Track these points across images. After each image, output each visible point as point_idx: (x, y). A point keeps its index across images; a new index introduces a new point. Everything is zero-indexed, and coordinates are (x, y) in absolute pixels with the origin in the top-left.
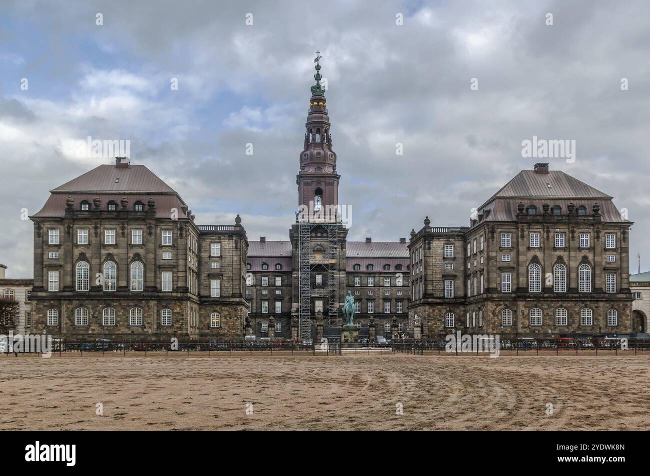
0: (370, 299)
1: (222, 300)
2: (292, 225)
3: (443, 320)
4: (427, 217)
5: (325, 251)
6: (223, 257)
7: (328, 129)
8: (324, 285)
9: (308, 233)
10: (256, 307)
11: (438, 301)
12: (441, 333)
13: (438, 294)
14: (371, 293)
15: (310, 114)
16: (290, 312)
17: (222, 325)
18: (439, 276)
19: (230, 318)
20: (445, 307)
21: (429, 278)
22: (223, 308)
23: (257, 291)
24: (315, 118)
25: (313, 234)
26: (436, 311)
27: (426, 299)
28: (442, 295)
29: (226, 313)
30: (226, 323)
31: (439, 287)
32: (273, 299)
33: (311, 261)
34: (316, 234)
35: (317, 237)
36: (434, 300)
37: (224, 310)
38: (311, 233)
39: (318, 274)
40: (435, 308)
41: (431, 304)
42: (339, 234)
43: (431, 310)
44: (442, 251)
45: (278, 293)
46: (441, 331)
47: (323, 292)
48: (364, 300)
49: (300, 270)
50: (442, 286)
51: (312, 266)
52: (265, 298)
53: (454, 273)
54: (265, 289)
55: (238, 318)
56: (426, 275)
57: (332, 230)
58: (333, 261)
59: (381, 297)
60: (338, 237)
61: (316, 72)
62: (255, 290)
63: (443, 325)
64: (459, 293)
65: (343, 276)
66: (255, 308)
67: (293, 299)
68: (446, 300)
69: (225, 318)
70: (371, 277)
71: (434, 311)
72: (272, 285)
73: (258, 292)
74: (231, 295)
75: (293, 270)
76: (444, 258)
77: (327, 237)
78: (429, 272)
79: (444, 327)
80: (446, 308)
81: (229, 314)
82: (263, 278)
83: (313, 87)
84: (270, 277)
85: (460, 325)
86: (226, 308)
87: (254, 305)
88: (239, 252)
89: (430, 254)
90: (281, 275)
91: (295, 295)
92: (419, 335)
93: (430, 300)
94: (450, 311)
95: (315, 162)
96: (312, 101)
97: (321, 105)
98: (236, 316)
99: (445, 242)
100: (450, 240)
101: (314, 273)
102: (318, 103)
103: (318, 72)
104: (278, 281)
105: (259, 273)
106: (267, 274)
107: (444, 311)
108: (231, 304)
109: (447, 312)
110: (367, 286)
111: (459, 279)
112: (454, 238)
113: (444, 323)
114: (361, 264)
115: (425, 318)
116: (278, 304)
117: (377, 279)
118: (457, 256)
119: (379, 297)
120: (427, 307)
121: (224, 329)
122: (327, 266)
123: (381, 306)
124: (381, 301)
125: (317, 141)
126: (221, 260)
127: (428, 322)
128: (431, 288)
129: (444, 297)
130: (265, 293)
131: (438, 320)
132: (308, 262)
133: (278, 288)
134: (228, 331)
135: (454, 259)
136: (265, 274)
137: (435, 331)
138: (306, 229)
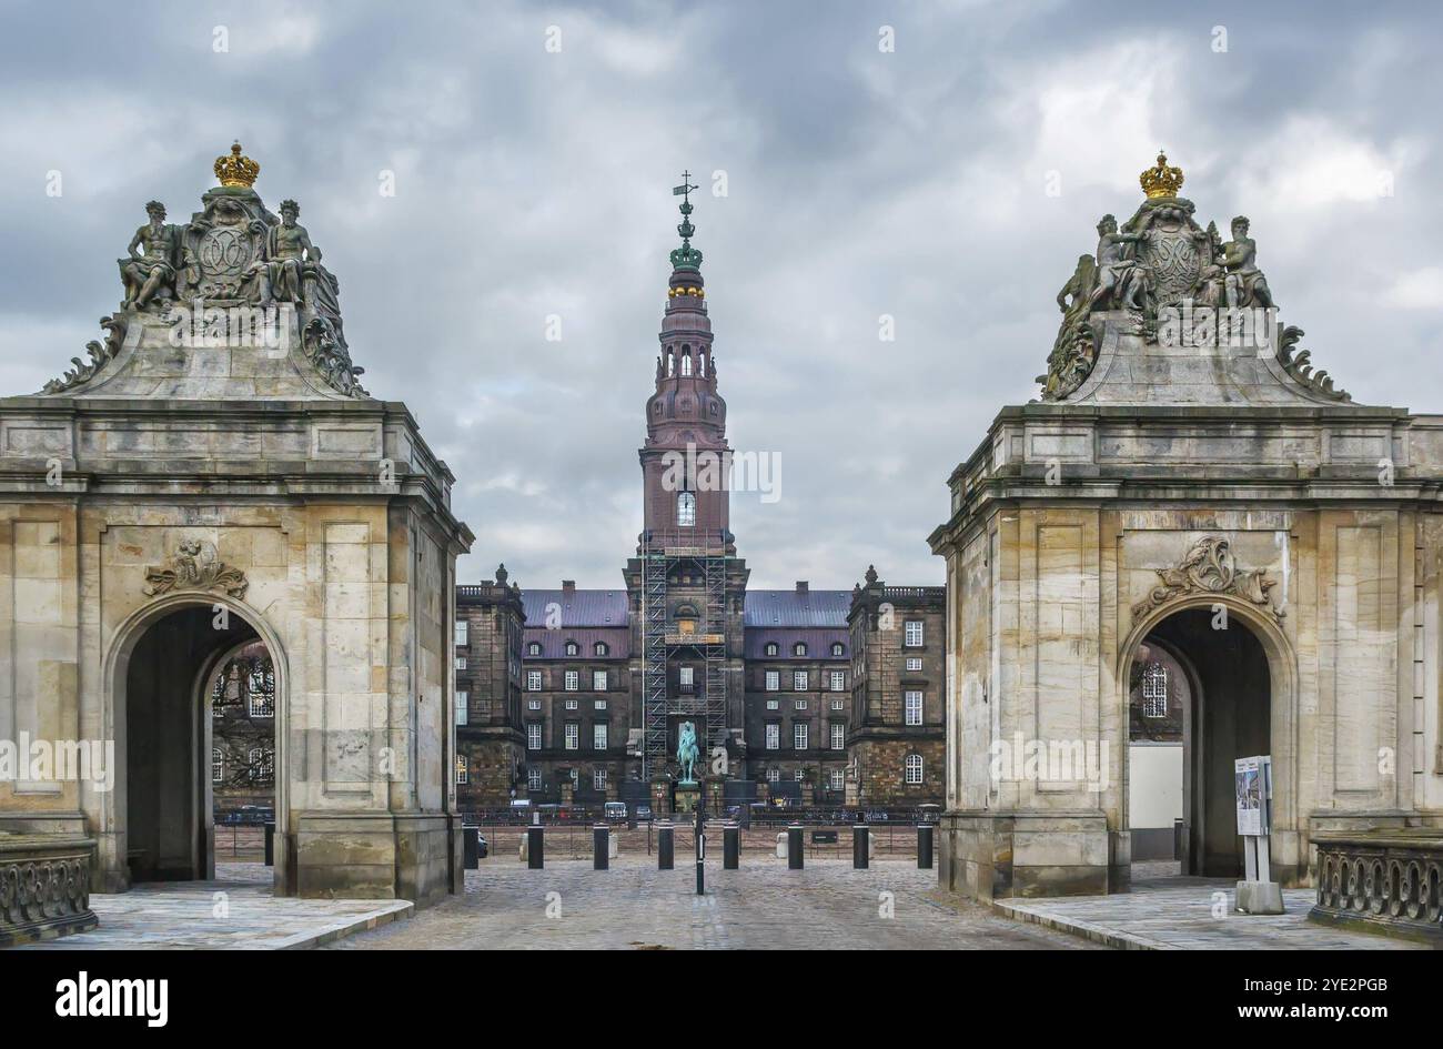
0: (800, 719)
1: (472, 730)
2: (629, 560)
3: (901, 769)
4: (872, 567)
5: (699, 616)
6: (474, 646)
7: (709, 346)
8: (697, 689)
9: (661, 577)
10: (553, 736)
11: (891, 731)
12: (898, 794)
13: (891, 718)
14: (801, 706)
15: (668, 312)
16: (625, 748)
17: (473, 780)
18: (894, 683)
19: (487, 766)
20: (904, 743)
21: (875, 687)
22: (474, 747)
23: (554, 702)
24: (677, 322)
25: (675, 580)
26: (887, 751)
27: (867, 729)
28: (899, 721)
29: (479, 756)
30: (480, 776)
31: (894, 705)
32: (588, 720)
33: (670, 639)
34: (680, 579)
35: (682, 585)
36: (884, 730)
37: (477, 751)
38: (669, 576)
39: (685, 666)
40: (885, 746)
41: (879, 739)
42: (729, 578)
43: (877, 750)
44: (900, 634)
45: (599, 705)
46: (897, 790)
47: (696, 704)
48: (787, 722)
49: (646, 657)
50: (900, 703)
51: (670, 648)
52: (571, 717)
53: (922, 677)
54: (572, 696)
55: (502, 766)
56: (868, 681)
57: (716, 570)
58: (717, 638)
59: (824, 714)
60: (727, 586)
61: (681, 219)
62: (550, 700)
63: (901, 780)
64: (934, 716)
65: (739, 669)
66: (550, 738)
67: (631, 720)
68: (909, 730)
69: (478, 766)
70: (802, 670)
71: (883, 751)
72: (586, 689)
73: (556, 706)
74: (488, 721)
75: (632, 656)
76: (903, 646)
77: (704, 585)
78: (875, 676)
79: (904, 783)
80: (906, 747)
81: (486, 758)
82: (567, 674)
83: (675, 253)
84: (583, 671)
85: (936, 779)
86: (478, 747)
87: (549, 732)
88: (504, 638)
89: (877, 640)
90: (606, 666)
91: (634, 713)
92: (854, 798)
93: (875, 730)
94: (915, 752)
95: (679, 420)
96: (674, 283)
97: (693, 293)
98: (499, 762)
99: (906, 616)
100: (917, 611)
101: (675, 663)
102: (686, 290)
103: (686, 218)
104: (601, 680)
105: (558, 663)
106: (575, 665)
107: (903, 752)
108: (489, 737)
109: (910, 753)
110: (794, 691)
111: (935, 690)
112: (923, 607)
113: (903, 774)
114: (780, 643)
115: (865, 766)
116: (601, 732)
117: (815, 675)
118: (929, 643)
119: (819, 715)
120: (869, 745)
121: (476, 787)
122: (702, 648)
123: (824, 734)
124: (824, 723)
125: (684, 374)
126: (470, 652)
127: (872, 773)
128: (878, 706)
129: (903, 724)
130: (571, 706)
131: (892, 770)
132: (663, 640)
133: (599, 696)
134: (484, 791)
135: (924, 649)
136: (571, 665)
137: (884, 791)
138: (657, 568)
